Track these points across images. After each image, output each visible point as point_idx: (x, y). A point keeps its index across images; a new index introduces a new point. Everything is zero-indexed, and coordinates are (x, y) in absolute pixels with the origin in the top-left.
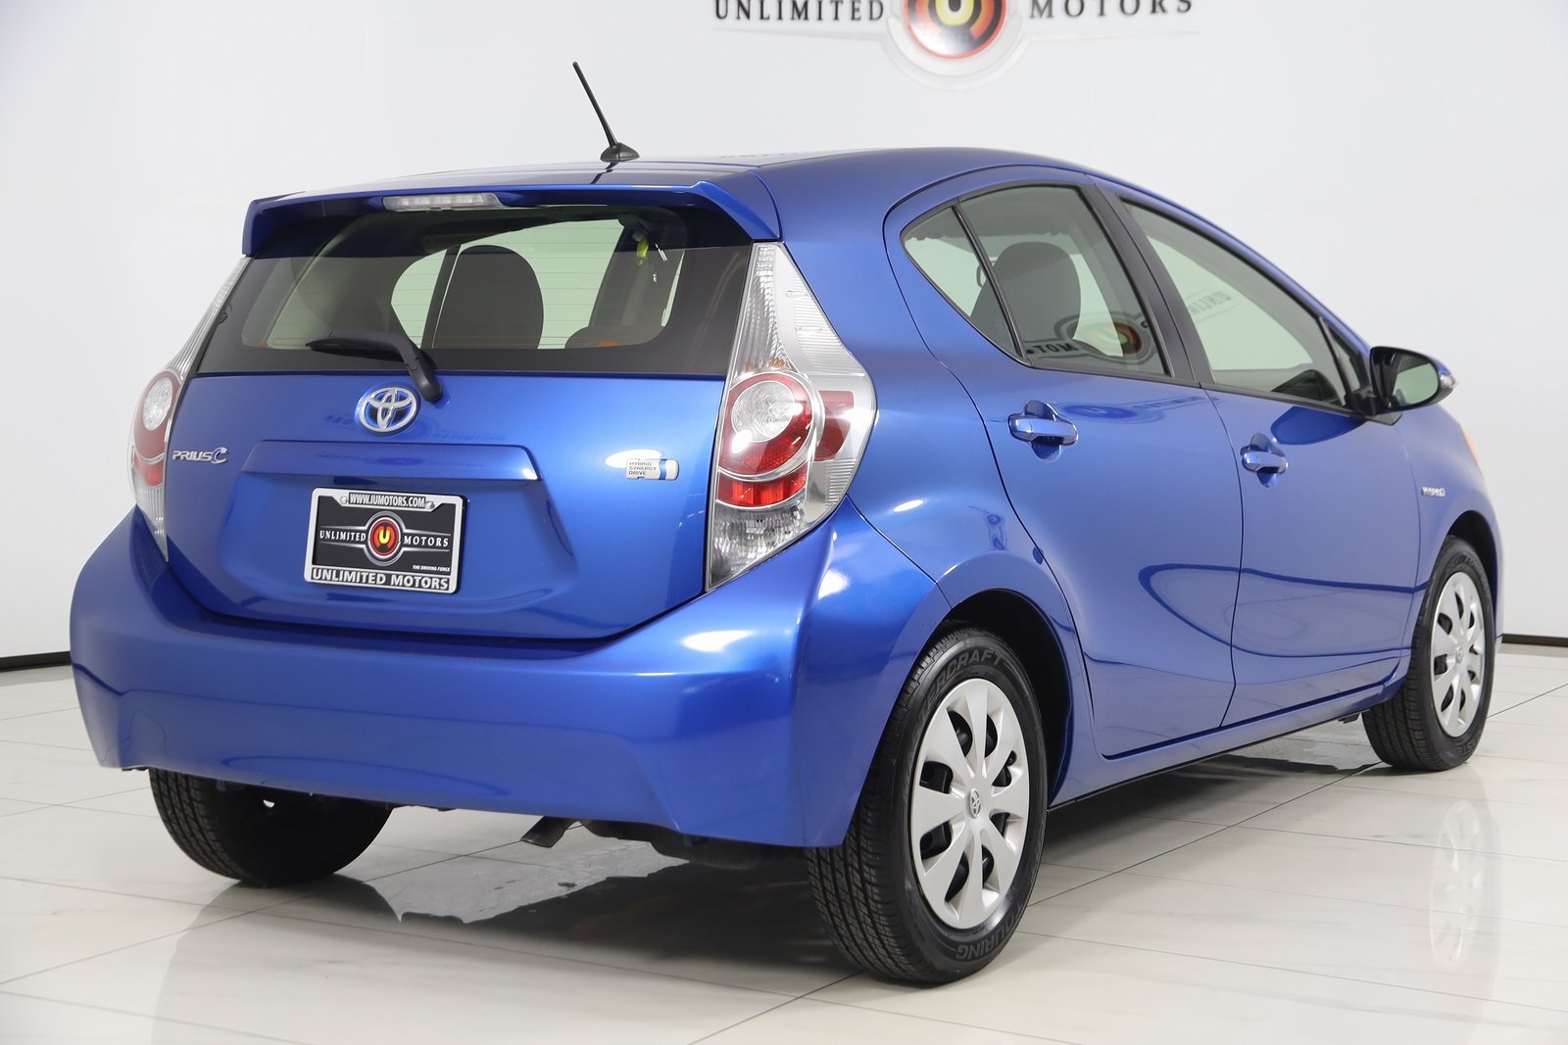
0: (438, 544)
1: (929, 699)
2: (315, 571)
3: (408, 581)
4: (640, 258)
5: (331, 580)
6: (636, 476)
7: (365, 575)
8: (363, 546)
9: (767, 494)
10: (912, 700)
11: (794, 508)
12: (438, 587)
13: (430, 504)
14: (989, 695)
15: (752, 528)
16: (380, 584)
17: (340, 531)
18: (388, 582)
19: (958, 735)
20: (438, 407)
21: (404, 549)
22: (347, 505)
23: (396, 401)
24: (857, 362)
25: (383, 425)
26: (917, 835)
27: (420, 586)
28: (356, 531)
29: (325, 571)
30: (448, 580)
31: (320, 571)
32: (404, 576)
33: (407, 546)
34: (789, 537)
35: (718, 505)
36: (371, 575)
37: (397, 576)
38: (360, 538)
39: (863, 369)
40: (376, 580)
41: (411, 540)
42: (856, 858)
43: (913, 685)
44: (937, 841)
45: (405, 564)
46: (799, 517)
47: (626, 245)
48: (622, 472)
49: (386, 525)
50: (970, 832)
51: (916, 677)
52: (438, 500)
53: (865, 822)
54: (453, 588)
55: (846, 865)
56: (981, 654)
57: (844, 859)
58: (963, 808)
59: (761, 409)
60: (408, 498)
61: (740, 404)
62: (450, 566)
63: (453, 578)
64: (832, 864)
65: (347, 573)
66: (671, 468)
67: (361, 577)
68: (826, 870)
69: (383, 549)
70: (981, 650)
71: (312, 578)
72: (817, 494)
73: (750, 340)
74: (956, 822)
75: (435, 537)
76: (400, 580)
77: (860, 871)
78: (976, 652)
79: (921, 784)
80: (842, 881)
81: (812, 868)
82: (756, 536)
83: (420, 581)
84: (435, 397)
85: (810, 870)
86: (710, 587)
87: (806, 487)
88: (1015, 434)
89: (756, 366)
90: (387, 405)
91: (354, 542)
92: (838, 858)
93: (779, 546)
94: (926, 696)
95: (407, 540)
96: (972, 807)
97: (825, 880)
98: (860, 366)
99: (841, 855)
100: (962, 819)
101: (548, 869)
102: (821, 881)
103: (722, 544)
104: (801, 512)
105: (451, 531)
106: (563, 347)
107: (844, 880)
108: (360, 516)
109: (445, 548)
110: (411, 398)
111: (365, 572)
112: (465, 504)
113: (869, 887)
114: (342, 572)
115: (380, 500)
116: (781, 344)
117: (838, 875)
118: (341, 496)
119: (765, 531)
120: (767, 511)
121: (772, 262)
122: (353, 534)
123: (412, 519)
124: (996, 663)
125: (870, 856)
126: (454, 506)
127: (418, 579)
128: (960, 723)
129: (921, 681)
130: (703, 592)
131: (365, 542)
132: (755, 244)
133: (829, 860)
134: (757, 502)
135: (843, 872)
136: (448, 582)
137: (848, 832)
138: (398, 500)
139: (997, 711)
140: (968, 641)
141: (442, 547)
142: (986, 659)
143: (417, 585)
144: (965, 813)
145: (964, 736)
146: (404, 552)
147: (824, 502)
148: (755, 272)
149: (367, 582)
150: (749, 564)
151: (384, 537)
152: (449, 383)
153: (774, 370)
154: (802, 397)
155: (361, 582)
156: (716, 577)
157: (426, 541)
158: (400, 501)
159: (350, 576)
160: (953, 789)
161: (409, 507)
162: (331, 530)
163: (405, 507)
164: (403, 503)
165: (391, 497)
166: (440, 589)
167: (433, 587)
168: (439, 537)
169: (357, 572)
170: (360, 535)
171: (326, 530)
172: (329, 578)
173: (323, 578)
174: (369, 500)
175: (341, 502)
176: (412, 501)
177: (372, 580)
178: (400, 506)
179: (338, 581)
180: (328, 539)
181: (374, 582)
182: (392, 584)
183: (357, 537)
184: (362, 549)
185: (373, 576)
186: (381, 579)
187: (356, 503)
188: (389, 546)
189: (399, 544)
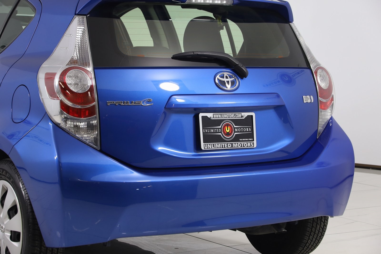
0: (247, 130)
2: (205, 145)
3: (239, 145)
5: (212, 148)
7: (223, 145)
8: (220, 134)
12: (250, 146)
13: (243, 116)
17: (211, 129)
18: (232, 146)
21: (235, 133)
22: (213, 119)
25: (229, 87)
27: (244, 146)
28: (217, 128)
29: (209, 145)
30: (253, 143)
31: (207, 145)
32: (238, 143)
33: (236, 132)
36: (226, 144)
37: (235, 144)
38: (219, 131)
40: (228, 146)
41: (238, 130)
45: (237, 139)
49: (228, 125)
52: (245, 114)
54: (255, 146)
60: (235, 114)
62: (253, 138)
63: (255, 142)
65: (217, 145)
67: (222, 145)
69: (228, 134)
71: (204, 148)
75: (246, 128)
76: (236, 145)
83: (244, 144)
86: (318, 137)
87: (332, 103)
90: (229, 80)
91: (217, 133)
95: (236, 130)
105: (252, 125)
108: (218, 122)
109: (250, 132)
110: (234, 77)
111: (223, 144)
114: (214, 145)
115: (225, 116)
118: (210, 115)
122: (216, 129)
123: (237, 122)
126: (252, 116)
127: (242, 144)
131: (221, 132)
136: (253, 144)
146: (236, 134)
149: (225, 147)
151: (228, 130)
155: (222, 147)
156: (319, 133)
157: (243, 130)
158: (232, 116)
159: (218, 145)
161: (236, 118)
162: (207, 129)
163: (234, 118)
164: (233, 116)
165: (229, 115)
166: (251, 147)
167: (248, 146)
168: (247, 128)
169: (220, 144)
170: (219, 130)
171: (205, 129)
172: (210, 147)
173: (209, 148)
174: (221, 116)
175: (210, 117)
176: (237, 115)
177: (226, 146)
178: (233, 118)
179: (214, 148)
180: (207, 133)
181: (227, 147)
182: (234, 147)
183: (218, 130)
184: (220, 135)
185: (226, 145)
186: (230, 145)
187: (216, 118)
188: (230, 133)
189: (233, 132)
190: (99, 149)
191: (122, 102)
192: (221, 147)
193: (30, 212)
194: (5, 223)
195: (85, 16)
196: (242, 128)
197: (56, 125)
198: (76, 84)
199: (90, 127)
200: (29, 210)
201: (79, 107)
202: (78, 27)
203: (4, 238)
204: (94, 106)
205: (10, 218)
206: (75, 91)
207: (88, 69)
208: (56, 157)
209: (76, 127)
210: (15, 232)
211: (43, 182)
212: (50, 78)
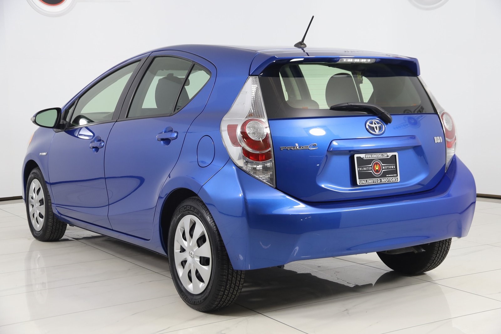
0: (392, 167)
3: (386, 180)
5: (365, 183)
7: (374, 180)
8: (371, 171)
13: (389, 156)
16: (379, 182)
17: (364, 167)
18: (381, 181)
21: (383, 170)
23: (377, 124)
25: (377, 132)
27: (390, 181)
29: (363, 181)
31: (361, 181)
33: (384, 169)
40: (377, 181)
41: (385, 167)
45: (384, 175)
49: (377, 164)
52: (391, 154)
54: (399, 181)
60: (382, 154)
62: (397, 174)
63: (399, 177)
65: (369, 180)
69: (377, 171)
71: (360, 184)
76: (384, 180)
86: (446, 171)
91: (369, 170)
95: (384, 168)
105: (396, 163)
108: (369, 162)
109: (394, 169)
110: (381, 123)
111: (374, 179)
112: (399, 154)
114: (367, 180)
115: (374, 156)
118: (362, 156)
122: (368, 168)
123: (384, 161)
126: (395, 155)
127: (389, 179)
131: (372, 170)
136: (397, 179)
138: (379, 156)
143: (389, 181)
149: (375, 183)
151: (377, 168)
157: (389, 167)
159: (370, 181)
161: (383, 157)
162: (361, 167)
164: (381, 156)
165: (377, 155)
166: (396, 181)
167: (394, 181)
168: (392, 165)
169: (372, 180)
170: (370, 168)
171: (359, 167)
172: (364, 183)
174: (371, 156)
175: (363, 158)
176: (384, 155)
179: (367, 183)
180: (361, 171)
184: (371, 172)
187: (368, 158)
188: (379, 170)
189: (381, 169)
190: (275, 187)
191: (292, 147)
192: (373, 182)
193: (219, 241)
194: (194, 250)
195: (257, 77)
196: (388, 165)
197: (239, 168)
198: (254, 133)
199: (265, 169)
200: (218, 239)
201: (258, 152)
202: (252, 86)
203: (194, 263)
204: (270, 151)
205: (199, 246)
206: (253, 139)
207: (263, 120)
208: (241, 195)
209: (255, 169)
210: (204, 258)
211: (231, 216)
212: (232, 129)
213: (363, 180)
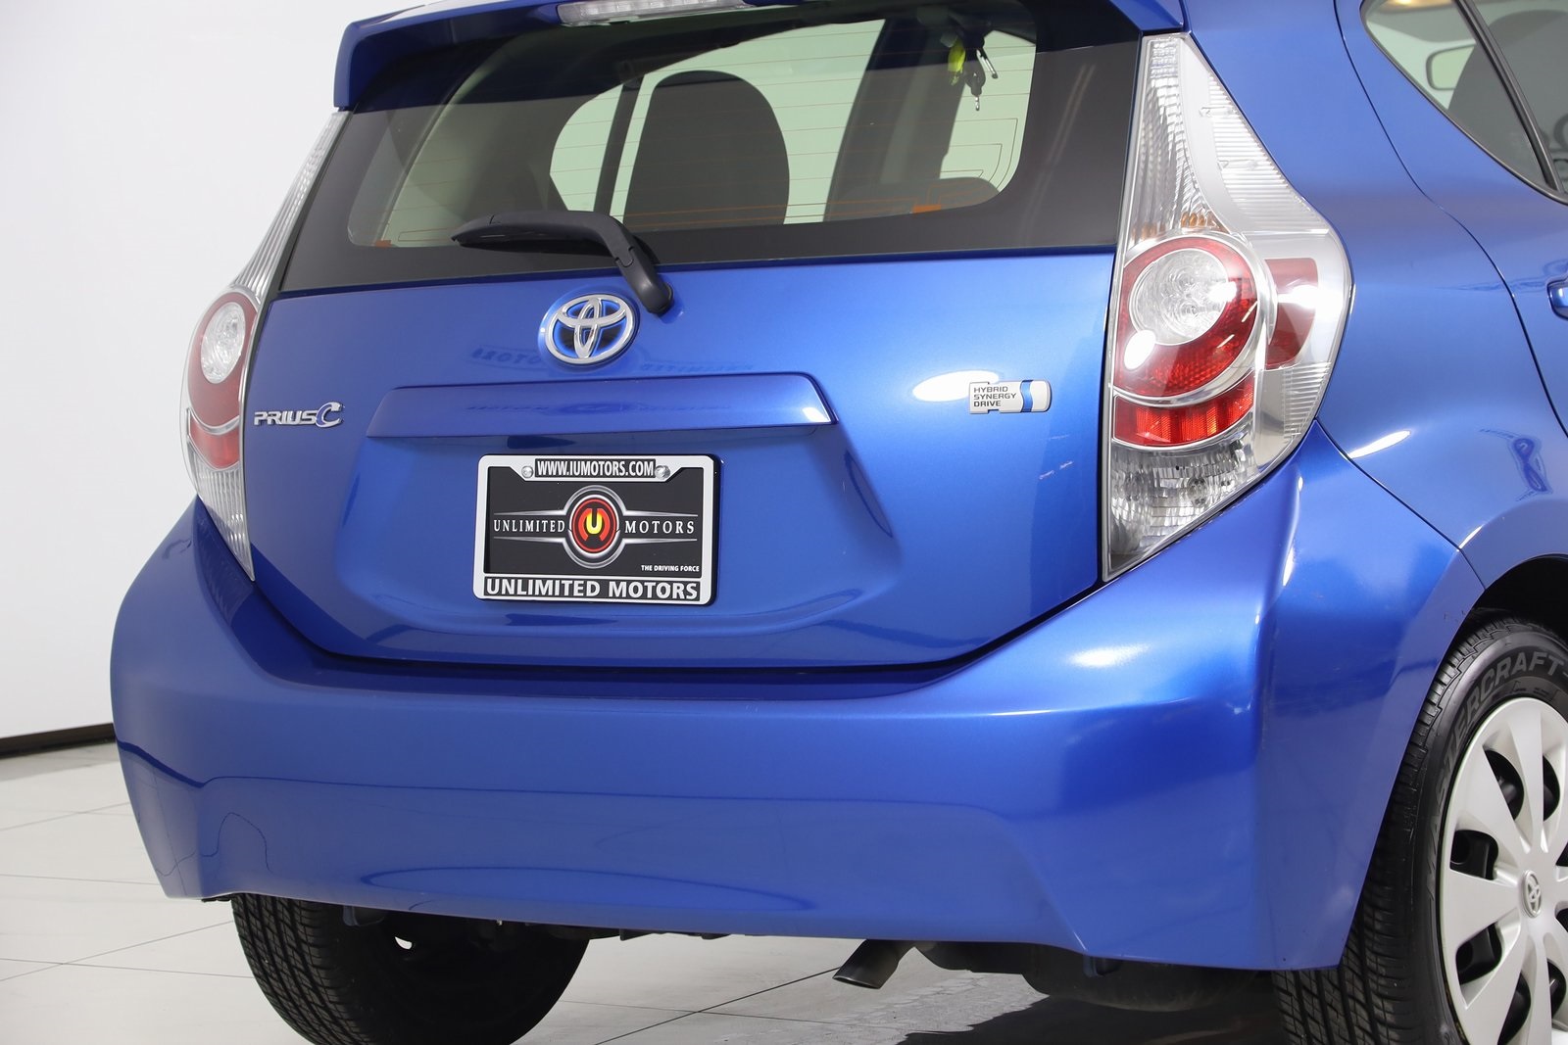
0: (679, 529)
1: (1458, 733)
2: (490, 581)
3: (636, 590)
4: (953, 74)
5: (516, 594)
6: (984, 409)
7: (567, 584)
8: (562, 540)
9: (1190, 425)
10: (1432, 735)
11: (1235, 445)
12: (682, 596)
13: (662, 470)
14: (1543, 723)
15: (1169, 479)
16: (592, 595)
17: (525, 518)
18: (604, 592)
19: (1501, 787)
20: (666, 322)
22: (534, 478)
23: (601, 315)
24: (1314, 212)
25: (583, 354)
26: (1451, 944)
27: (654, 596)
28: (549, 518)
29: (505, 582)
30: (698, 583)
31: (497, 581)
32: (629, 582)
33: (630, 535)
34: (1230, 490)
35: (1116, 447)
36: (576, 583)
37: (618, 583)
38: (556, 527)
39: (1325, 222)
40: (584, 591)
41: (636, 526)
42: (1359, 984)
43: (1432, 711)
44: (1479, 956)
45: (630, 564)
46: (1243, 459)
47: (884, 58)
48: (961, 405)
49: (595, 506)
50: (1529, 938)
51: (1435, 699)
52: (674, 463)
53: (1372, 929)
54: (705, 596)
55: (1344, 996)
56: (1529, 660)
57: (1341, 988)
58: (1514, 901)
59: (1169, 294)
60: (628, 462)
61: (1138, 290)
62: (699, 563)
63: (706, 581)
64: (1320, 996)
65: (539, 583)
66: (1039, 393)
67: (562, 587)
68: (1312, 1006)
69: (594, 542)
70: (1529, 652)
71: (486, 593)
72: (1271, 423)
73: (1148, 189)
74: (1507, 924)
75: (674, 520)
76: (621, 588)
77: (1368, 1006)
78: (1522, 656)
79: (1453, 867)
80: (1338, 1021)
81: (1289, 1004)
82: (1173, 492)
83: (654, 588)
84: (663, 306)
85: (1285, 1006)
86: (1110, 574)
87: (1253, 410)
88: (1561, 312)
89: (1163, 228)
90: (588, 323)
91: (549, 534)
92: (1330, 988)
93: (1211, 506)
94: (1452, 730)
95: (630, 527)
96: (1530, 900)
97: (1309, 1020)
98: (1320, 217)
99: (1336, 983)
100: (1515, 919)
101: (831, 1027)
102: (1304, 1023)
103: (1120, 508)
104: (1248, 450)
105: (698, 509)
106: (820, 219)
107: (1341, 1020)
108: (554, 493)
109: (690, 536)
110: (625, 309)
111: (568, 580)
112: (718, 468)
113: (1382, 1029)
114: (531, 582)
115: (585, 467)
116: (1197, 190)
117: (1332, 1013)
118: (522, 465)
119: (1189, 483)
120: (1194, 451)
121: (1176, 64)
122: (545, 522)
123: (637, 494)
124: (1551, 672)
125: (1382, 982)
126: (701, 470)
127: (650, 586)
128: (1504, 770)
129: (1443, 705)
130: (1099, 583)
131: (565, 534)
132: (1145, 39)
133: (1315, 991)
134: (1177, 439)
135: (1339, 1007)
136: (697, 588)
137: (1347, 946)
138: (613, 467)
139: (1556, 747)
140: (1508, 639)
141: (685, 535)
142: (1537, 666)
143: (649, 595)
144: (1520, 911)
145: (1510, 788)
146: (627, 545)
147: (1282, 433)
148: (1149, 82)
149: (571, 595)
150: (1167, 535)
151: (594, 525)
152: (681, 283)
153: (1185, 232)
154: (1235, 272)
155: (562, 594)
156: (1118, 558)
157: (660, 527)
158: (615, 469)
159: (544, 587)
160: (1499, 872)
161: (630, 476)
162: (511, 518)
163: (624, 476)
164: (620, 471)
165: (601, 463)
166: (685, 599)
167: (675, 596)
168: (678, 519)
169: (554, 580)
170: (556, 524)
171: (502, 518)
172: (511, 591)
173: (504, 592)
174: (568, 470)
175: (523, 474)
176: (634, 467)
177: (580, 591)
178: (616, 476)
179: (527, 595)
180: (510, 533)
181: (582, 594)
182: (611, 595)
183: (552, 526)
184: (561, 544)
185: (580, 585)
186: (593, 588)
187: (547, 475)
188: (602, 537)
189: (618, 533)
192: (557, 593)
196: (656, 519)
213: (509, 579)
